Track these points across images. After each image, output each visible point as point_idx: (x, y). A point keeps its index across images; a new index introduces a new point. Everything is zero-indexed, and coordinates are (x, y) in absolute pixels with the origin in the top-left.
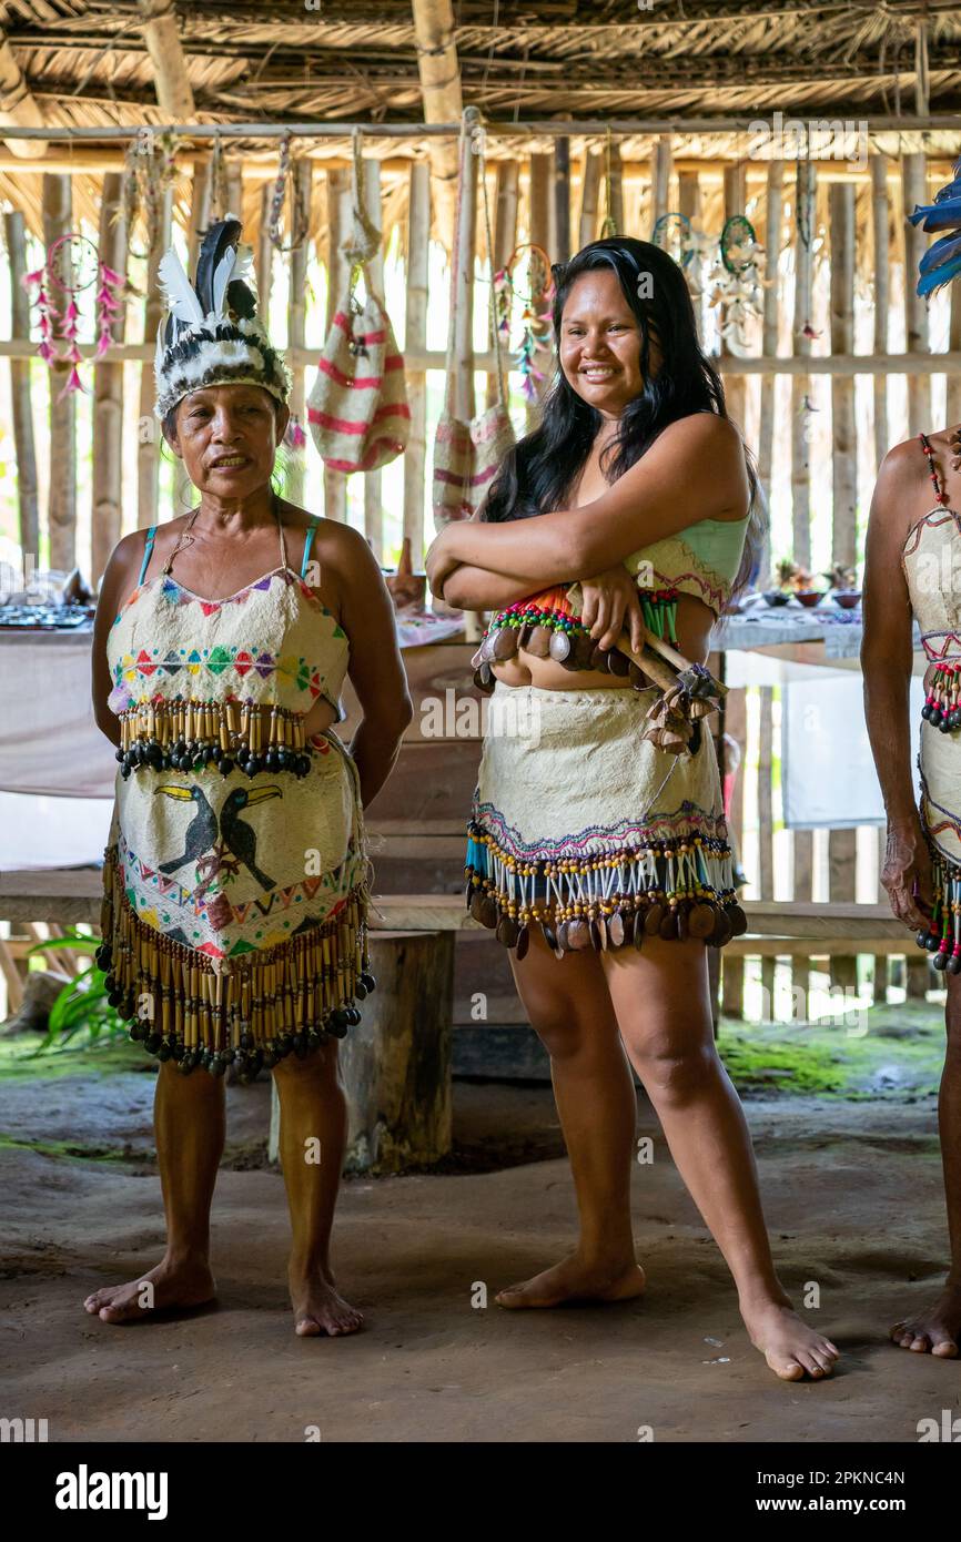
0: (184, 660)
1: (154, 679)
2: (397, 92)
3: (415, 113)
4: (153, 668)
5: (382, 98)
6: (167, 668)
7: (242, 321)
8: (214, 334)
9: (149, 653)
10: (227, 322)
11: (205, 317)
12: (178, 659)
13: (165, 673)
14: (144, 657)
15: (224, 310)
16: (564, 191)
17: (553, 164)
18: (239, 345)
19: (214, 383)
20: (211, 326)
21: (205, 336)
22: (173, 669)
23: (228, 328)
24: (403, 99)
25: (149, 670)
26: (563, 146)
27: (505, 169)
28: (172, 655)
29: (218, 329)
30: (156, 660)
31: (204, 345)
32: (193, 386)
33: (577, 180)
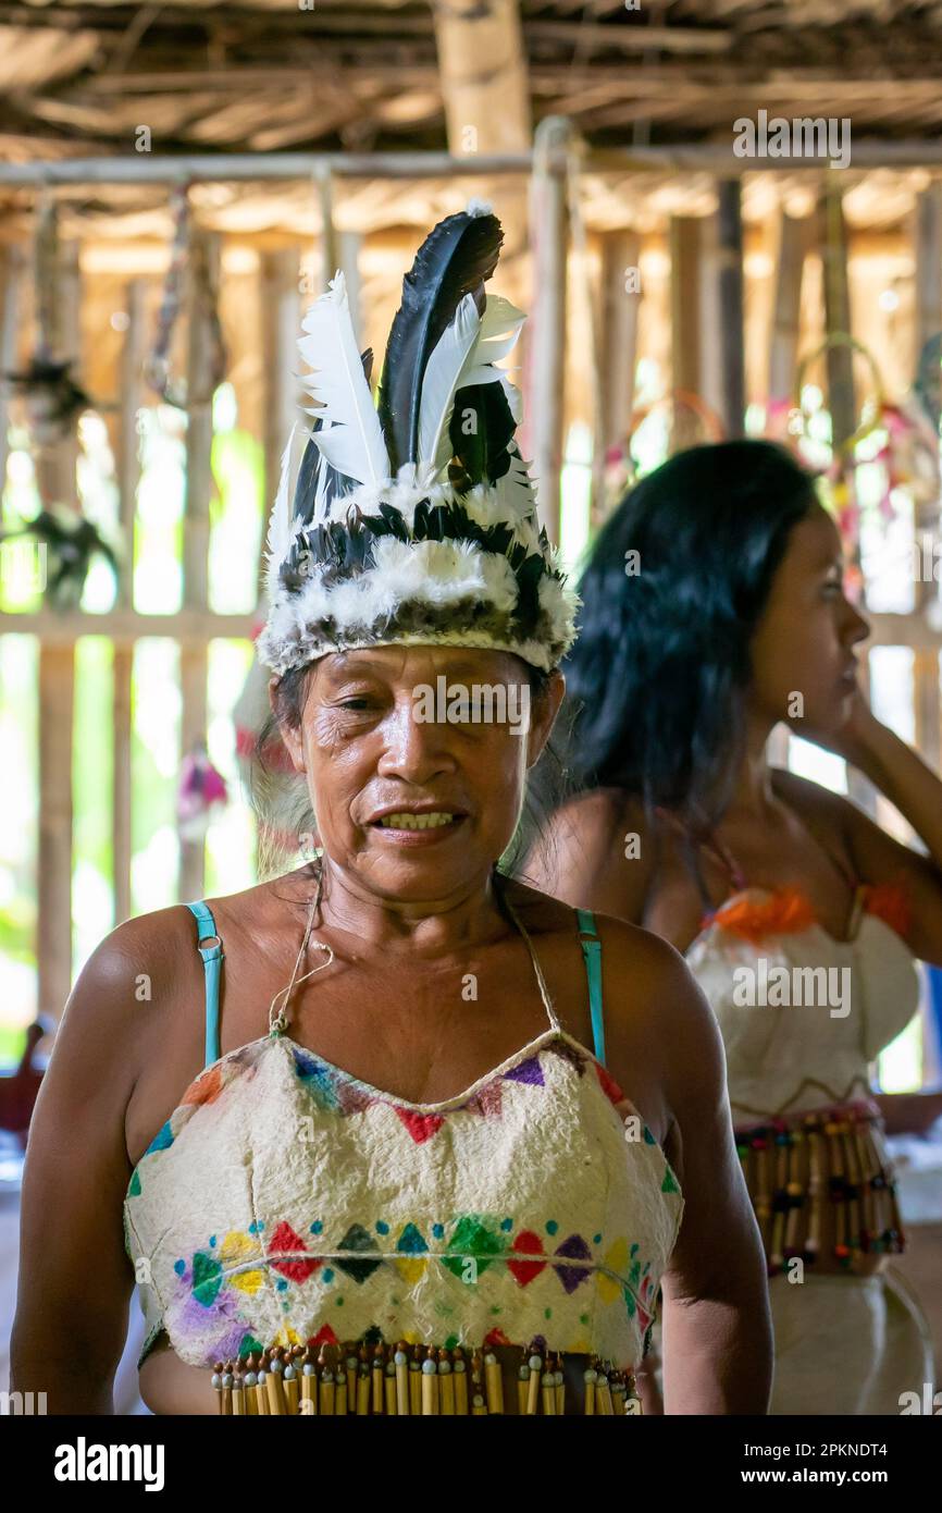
0: (387, 1249)
1: (316, 1289)
2: (394, 93)
3: (431, 135)
4: (311, 1266)
5: (366, 107)
6: (343, 1264)
7: (477, 492)
8: (409, 520)
9: (299, 1227)
10: (440, 493)
11: (394, 474)
12: (372, 1245)
13: (341, 1279)
14: (285, 1238)
15: (438, 463)
16: (733, 288)
17: (711, 234)
18: (466, 552)
19: (397, 640)
20: (405, 500)
21: (388, 523)
22: (360, 1270)
23: (445, 509)
24: (408, 109)
25: (300, 1271)
26: (730, 194)
27: (616, 245)
28: (355, 1237)
29: (421, 508)
30: (320, 1247)
31: (385, 546)
32: (350, 638)
33: (759, 265)
